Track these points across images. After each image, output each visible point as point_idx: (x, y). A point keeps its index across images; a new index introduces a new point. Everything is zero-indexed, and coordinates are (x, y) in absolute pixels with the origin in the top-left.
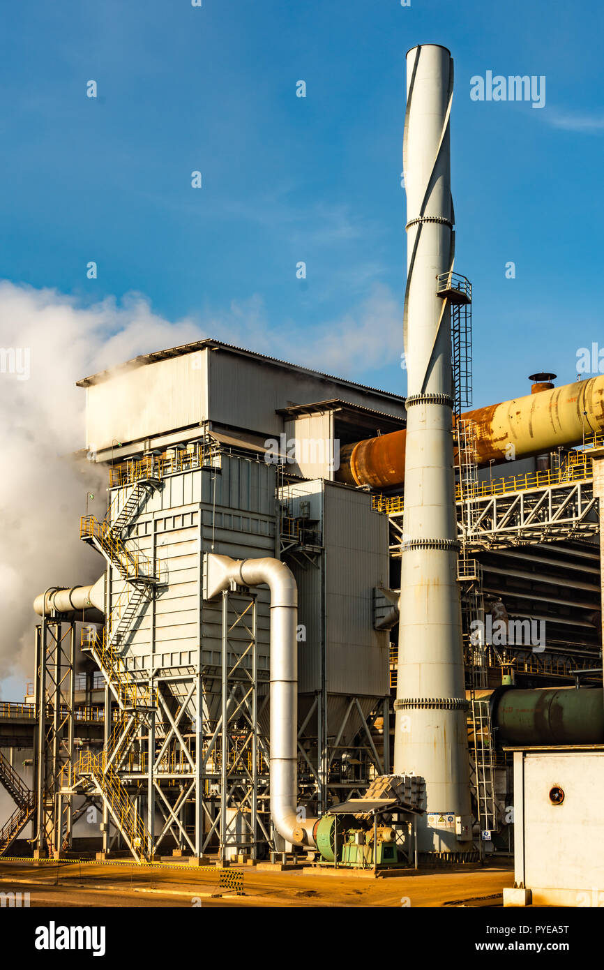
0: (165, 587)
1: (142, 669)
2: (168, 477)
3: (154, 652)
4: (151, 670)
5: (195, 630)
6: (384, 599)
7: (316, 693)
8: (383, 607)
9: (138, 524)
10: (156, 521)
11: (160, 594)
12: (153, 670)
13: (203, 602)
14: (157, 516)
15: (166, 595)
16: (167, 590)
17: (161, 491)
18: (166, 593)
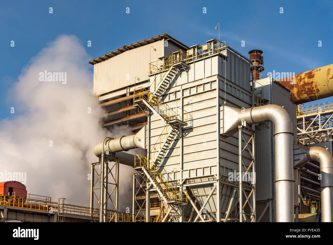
0: (191, 129)
1: (173, 180)
2: (193, 63)
3: (182, 169)
4: (181, 180)
5: (216, 153)
6: (299, 150)
7: (268, 200)
8: (299, 154)
9: (170, 94)
10: (183, 90)
11: (186, 134)
12: (182, 180)
13: (221, 136)
14: (184, 87)
15: (191, 134)
16: (192, 131)
17: (187, 72)
18: (191, 133)
